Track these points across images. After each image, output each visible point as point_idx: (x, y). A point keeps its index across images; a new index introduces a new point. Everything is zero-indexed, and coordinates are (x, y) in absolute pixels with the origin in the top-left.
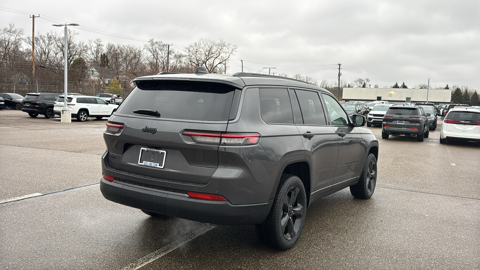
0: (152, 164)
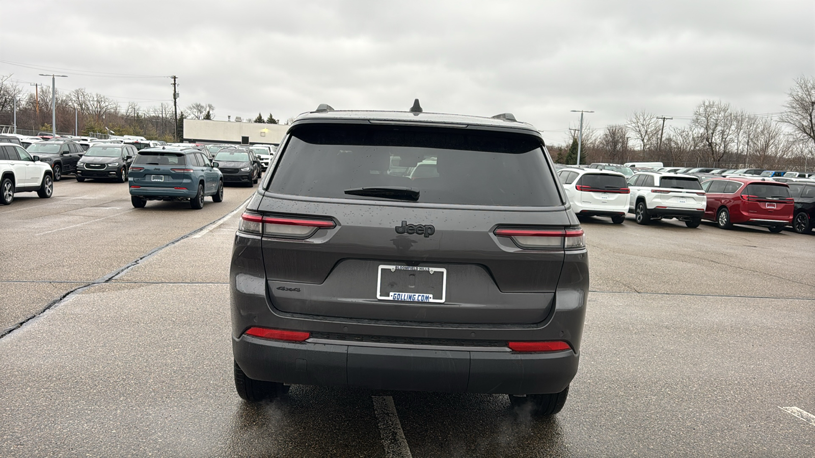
0: (416, 297)
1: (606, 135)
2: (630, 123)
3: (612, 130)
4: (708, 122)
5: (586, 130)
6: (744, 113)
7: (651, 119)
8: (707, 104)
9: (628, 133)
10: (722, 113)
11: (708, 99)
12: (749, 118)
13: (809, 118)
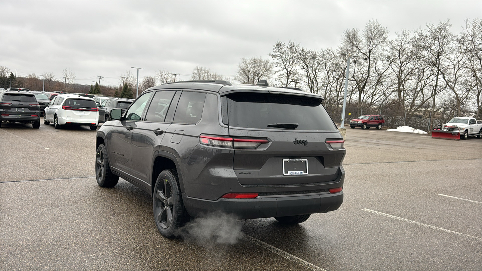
0: (298, 173)
1: (144, 82)
2: (157, 76)
3: (147, 79)
4: (199, 78)
5: (131, 78)
6: (217, 74)
7: (169, 74)
8: (199, 68)
9: (156, 82)
10: (206, 74)
11: (199, 66)
12: (219, 77)
13: (247, 78)
